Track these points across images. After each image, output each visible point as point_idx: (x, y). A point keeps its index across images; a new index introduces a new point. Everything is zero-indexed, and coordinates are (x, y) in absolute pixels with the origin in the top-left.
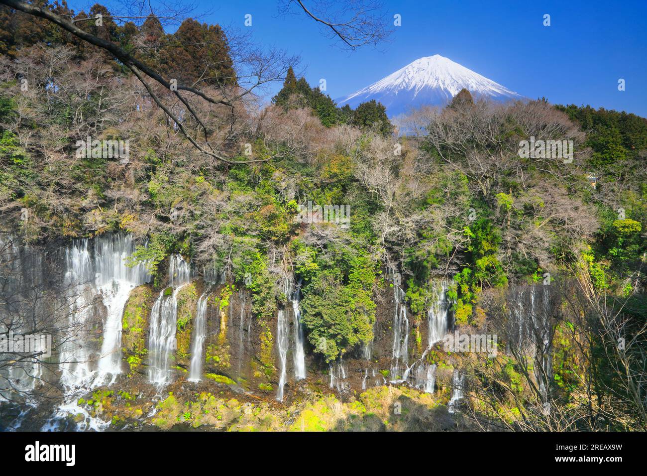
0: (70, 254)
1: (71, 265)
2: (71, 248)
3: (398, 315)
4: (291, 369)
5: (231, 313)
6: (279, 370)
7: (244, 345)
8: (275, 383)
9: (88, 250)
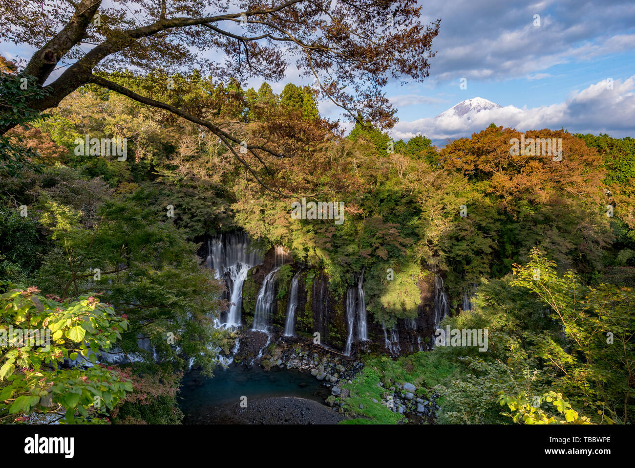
0: (211, 244)
1: (211, 252)
2: (211, 240)
3: (439, 297)
4: (356, 334)
5: (314, 288)
6: (348, 333)
7: (323, 313)
8: (344, 342)
9: (222, 241)
